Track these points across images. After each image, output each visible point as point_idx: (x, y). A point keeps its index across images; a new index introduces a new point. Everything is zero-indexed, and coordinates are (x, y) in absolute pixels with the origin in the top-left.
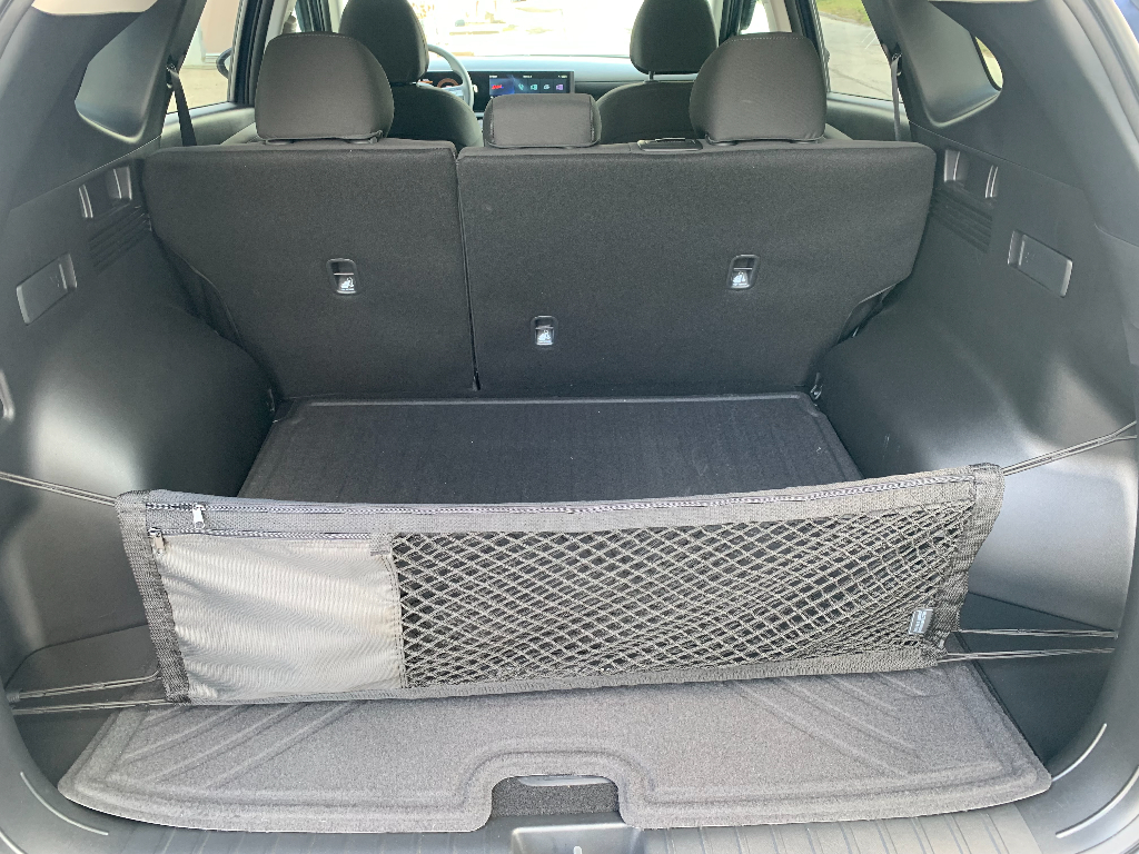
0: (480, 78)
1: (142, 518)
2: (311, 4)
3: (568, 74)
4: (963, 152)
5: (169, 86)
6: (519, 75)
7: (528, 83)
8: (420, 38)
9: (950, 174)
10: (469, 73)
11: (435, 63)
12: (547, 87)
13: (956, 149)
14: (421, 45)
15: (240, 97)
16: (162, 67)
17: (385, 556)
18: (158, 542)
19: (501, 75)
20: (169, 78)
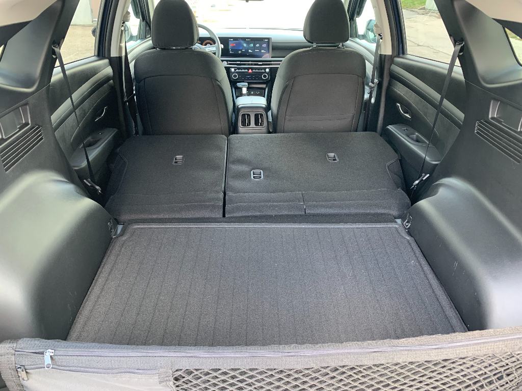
0: (224, 40)
1: (13, 358)
2: (139, 2)
3: (268, 39)
4: (501, 102)
5: (54, 57)
6: (244, 39)
7: (248, 43)
8: (193, 20)
9: (493, 113)
10: (219, 37)
11: (202, 33)
12: (258, 45)
13: (497, 100)
14: (194, 25)
15: (101, 54)
16: (50, 47)
17: (168, 383)
18: (23, 374)
19: (235, 39)
20: (54, 53)
